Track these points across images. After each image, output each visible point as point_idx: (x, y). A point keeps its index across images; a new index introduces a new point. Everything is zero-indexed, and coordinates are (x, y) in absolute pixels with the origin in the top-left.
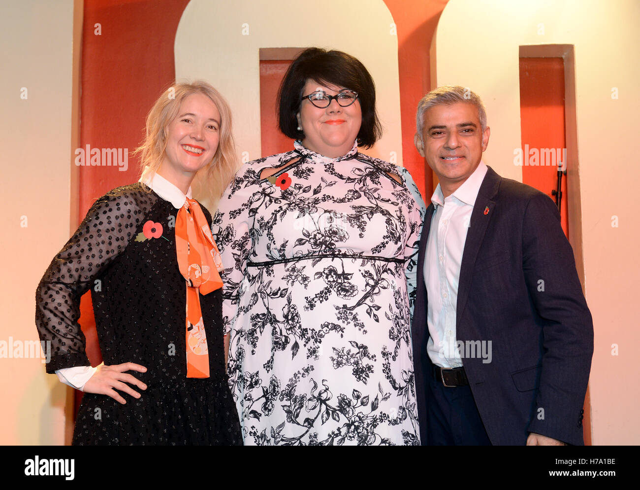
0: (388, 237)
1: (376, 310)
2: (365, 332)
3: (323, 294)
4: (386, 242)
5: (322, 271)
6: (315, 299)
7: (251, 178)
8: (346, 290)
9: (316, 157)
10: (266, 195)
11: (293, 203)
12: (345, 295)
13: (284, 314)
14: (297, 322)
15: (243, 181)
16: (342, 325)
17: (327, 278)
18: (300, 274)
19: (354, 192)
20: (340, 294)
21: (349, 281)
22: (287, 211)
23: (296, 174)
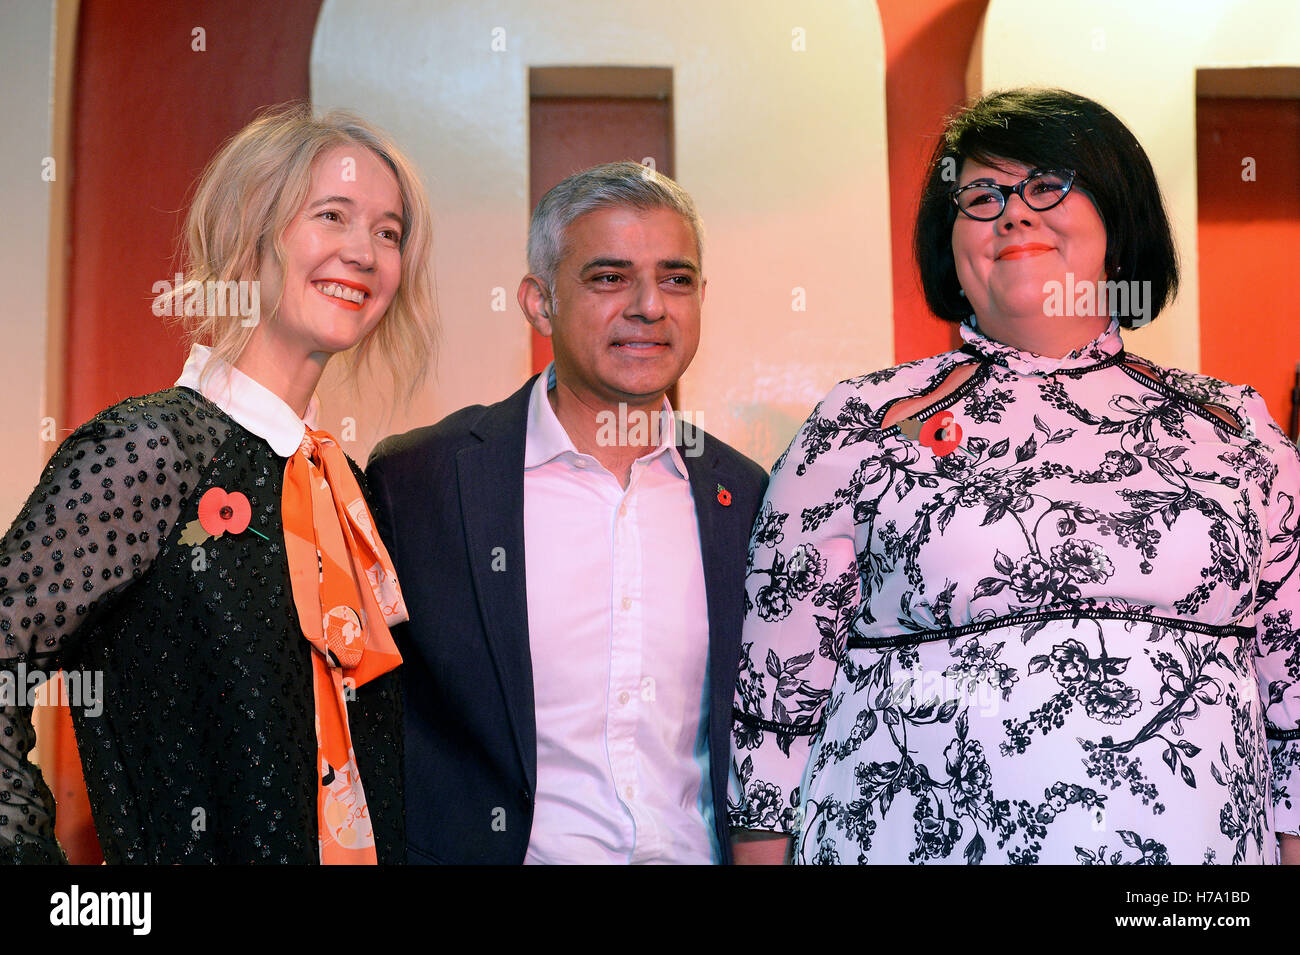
0: (1216, 572)
1: (1187, 754)
2: (1160, 808)
3: (1051, 711)
4: (1210, 584)
5: (1048, 652)
6: (1031, 726)
7: (859, 422)
8: (1111, 701)
9: (1019, 359)
10: (895, 466)
11: (970, 485)
12: (1107, 714)
13: (948, 763)
14: (983, 786)
15: (837, 430)
16: (1101, 790)
17: (1062, 669)
18: (992, 663)
19: (1123, 456)
20: (1095, 710)
21: (1119, 677)
22: (958, 506)
23: (972, 410)
